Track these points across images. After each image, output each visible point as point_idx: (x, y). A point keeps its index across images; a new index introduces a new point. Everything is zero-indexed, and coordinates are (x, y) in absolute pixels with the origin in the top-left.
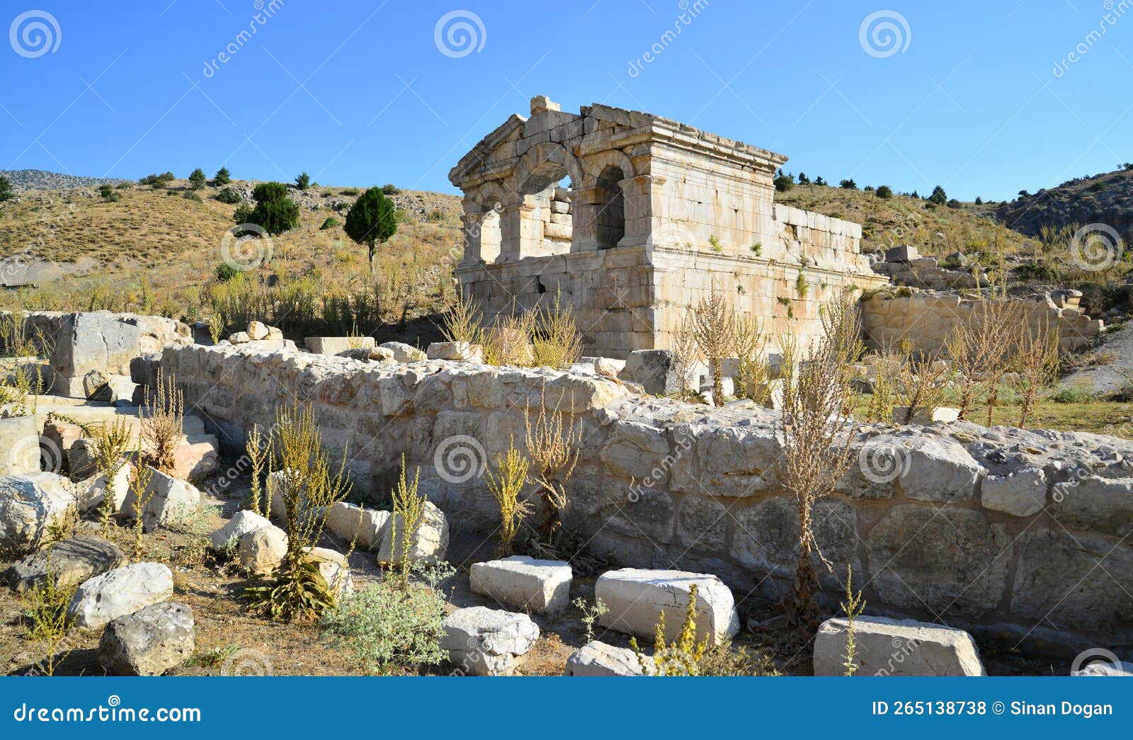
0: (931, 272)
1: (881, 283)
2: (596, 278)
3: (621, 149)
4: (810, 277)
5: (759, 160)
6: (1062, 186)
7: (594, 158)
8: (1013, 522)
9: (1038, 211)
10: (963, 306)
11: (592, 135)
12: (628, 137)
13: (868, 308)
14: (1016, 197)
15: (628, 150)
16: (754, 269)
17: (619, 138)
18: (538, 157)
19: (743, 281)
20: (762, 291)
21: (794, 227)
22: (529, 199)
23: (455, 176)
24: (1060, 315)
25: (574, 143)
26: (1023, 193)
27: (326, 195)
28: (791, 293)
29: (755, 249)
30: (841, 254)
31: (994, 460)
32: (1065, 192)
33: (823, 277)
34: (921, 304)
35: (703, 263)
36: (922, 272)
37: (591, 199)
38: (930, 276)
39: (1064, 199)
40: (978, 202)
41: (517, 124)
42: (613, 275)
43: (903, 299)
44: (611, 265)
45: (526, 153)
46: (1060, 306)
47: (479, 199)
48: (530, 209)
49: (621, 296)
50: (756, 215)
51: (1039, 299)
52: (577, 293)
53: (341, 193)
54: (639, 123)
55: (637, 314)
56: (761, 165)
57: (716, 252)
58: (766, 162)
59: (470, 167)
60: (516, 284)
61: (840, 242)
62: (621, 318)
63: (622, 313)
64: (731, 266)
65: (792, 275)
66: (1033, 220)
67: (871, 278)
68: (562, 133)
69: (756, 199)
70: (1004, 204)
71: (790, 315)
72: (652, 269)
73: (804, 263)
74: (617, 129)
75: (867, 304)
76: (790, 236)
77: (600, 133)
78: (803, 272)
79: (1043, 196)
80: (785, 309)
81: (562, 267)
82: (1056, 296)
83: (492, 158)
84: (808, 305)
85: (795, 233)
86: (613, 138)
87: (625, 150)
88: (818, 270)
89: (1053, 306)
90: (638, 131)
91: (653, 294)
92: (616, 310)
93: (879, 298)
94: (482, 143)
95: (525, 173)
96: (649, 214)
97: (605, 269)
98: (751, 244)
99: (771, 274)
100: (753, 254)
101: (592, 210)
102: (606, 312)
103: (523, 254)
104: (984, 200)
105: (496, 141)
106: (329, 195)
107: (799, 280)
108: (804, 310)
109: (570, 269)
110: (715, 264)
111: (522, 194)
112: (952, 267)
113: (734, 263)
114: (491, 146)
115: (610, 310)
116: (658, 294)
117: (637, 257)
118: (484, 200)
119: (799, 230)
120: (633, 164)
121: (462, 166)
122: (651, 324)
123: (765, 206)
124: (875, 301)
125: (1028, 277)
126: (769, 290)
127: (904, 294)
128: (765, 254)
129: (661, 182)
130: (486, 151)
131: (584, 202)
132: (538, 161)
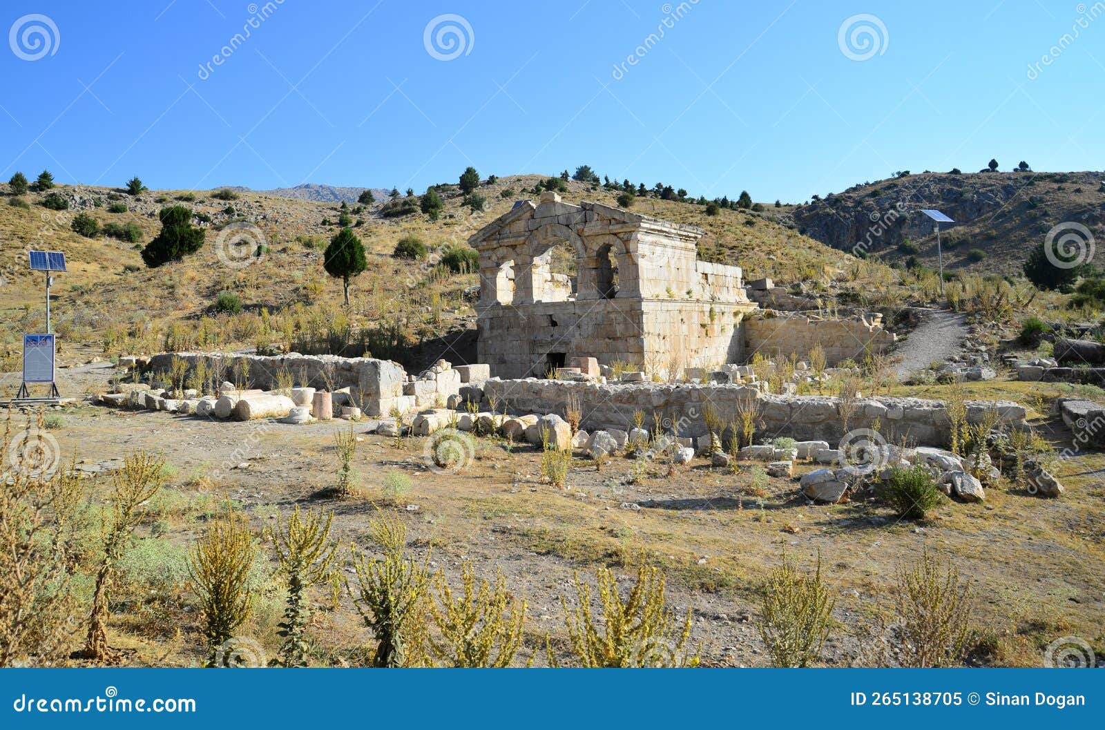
0: (783, 297)
1: (753, 308)
2: (599, 317)
3: (615, 234)
4: (717, 308)
5: (690, 234)
6: (847, 191)
7: (593, 237)
8: (895, 421)
9: (828, 215)
10: (811, 325)
11: (593, 223)
12: (622, 228)
13: (747, 326)
14: (810, 201)
15: (621, 235)
16: (689, 306)
17: (616, 228)
18: (547, 232)
19: (684, 315)
20: (693, 321)
21: (706, 275)
22: (536, 260)
23: (474, 241)
24: (871, 331)
25: (579, 227)
26: (815, 197)
27: (160, 201)
28: (707, 320)
29: (688, 293)
30: (731, 289)
31: (889, 406)
32: (850, 197)
33: (722, 306)
34: (784, 321)
35: (665, 306)
36: (777, 298)
37: (592, 265)
38: (782, 300)
39: (850, 204)
40: (778, 204)
41: (529, 208)
42: (612, 316)
43: (771, 320)
44: (610, 309)
45: (537, 229)
46: (871, 325)
47: (494, 258)
48: (537, 267)
49: (619, 329)
50: (688, 270)
51: (859, 320)
52: (584, 327)
53: (176, 199)
54: (630, 219)
55: (631, 341)
56: (690, 237)
57: (671, 299)
58: (693, 235)
59: (487, 235)
60: (531, 319)
61: (730, 282)
62: (620, 344)
63: (620, 341)
64: (678, 306)
65: (707, 308)
66: (824, 223)
67: (748, 305)
68: (568, 219)
69: (687, 259)
70: (799, 207)
71: (707, 334)
72: (642, 313)
73: (713, 299)
74: (613, 221)
75: (747, 323)
76: (704, 281)
77: (599, 222)
78: (713, 306)
79: (833, 200)
80: (704, 330)
81: (571, 309)
82: (868, 318)
83: (507, 230)
84: (716, 327)
85: (707, 279)
86: (611, 227)
87: (619, 235)
88: (720, 303)
89: (866, 324)
90: (630, 225)
91: (643, 329)
92: (615, 338)
93: (755, 318)
94: (500, 219)
95: (535, 243)
96: (637, 277)
97: (606, 312)
98: (685, 290)
99: (697, 308)
100: (688, 296)
101: (593, 272)
102: (607, 340)
103: (536, 298)
104: (783, 203)
105: (510, 220)
106: (164, 200)
107: (711, 311)
108: (713, 330)
109: (577, 311)
110: (671, 306)
111: (532, 257)
112: (797, 294)
113: (679, 304)
114: (508, 221)
115: (610, 339)
116: (645, 329)
117: (631, 305)
118: (498, 259)
119: (710, 278)
120: (625, 245)
121: (481, 234)
122: (642, 348)
123: (692, 265)
124: (753, 322)
125: (846, 301)
126: (696, 320)
127: (770, 315)
128: (695, 296)
129: (643, 256)
130: (502, 225)
131: (587, 266)
132: (546, 235)
